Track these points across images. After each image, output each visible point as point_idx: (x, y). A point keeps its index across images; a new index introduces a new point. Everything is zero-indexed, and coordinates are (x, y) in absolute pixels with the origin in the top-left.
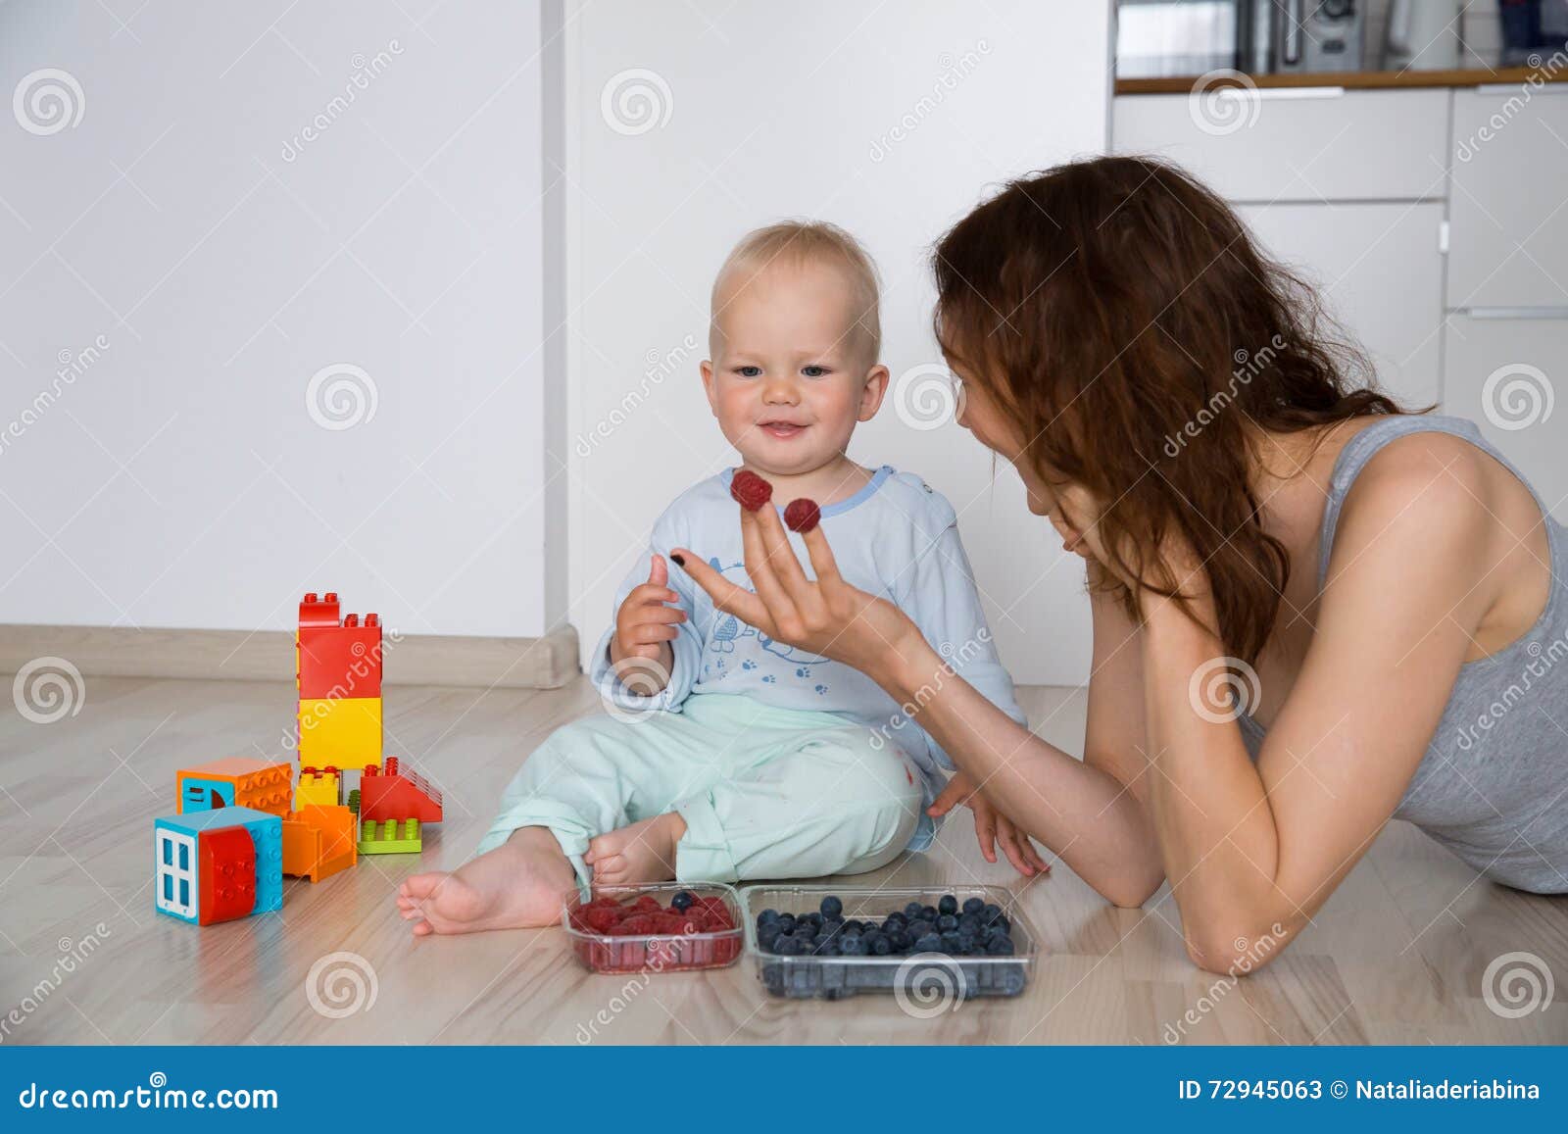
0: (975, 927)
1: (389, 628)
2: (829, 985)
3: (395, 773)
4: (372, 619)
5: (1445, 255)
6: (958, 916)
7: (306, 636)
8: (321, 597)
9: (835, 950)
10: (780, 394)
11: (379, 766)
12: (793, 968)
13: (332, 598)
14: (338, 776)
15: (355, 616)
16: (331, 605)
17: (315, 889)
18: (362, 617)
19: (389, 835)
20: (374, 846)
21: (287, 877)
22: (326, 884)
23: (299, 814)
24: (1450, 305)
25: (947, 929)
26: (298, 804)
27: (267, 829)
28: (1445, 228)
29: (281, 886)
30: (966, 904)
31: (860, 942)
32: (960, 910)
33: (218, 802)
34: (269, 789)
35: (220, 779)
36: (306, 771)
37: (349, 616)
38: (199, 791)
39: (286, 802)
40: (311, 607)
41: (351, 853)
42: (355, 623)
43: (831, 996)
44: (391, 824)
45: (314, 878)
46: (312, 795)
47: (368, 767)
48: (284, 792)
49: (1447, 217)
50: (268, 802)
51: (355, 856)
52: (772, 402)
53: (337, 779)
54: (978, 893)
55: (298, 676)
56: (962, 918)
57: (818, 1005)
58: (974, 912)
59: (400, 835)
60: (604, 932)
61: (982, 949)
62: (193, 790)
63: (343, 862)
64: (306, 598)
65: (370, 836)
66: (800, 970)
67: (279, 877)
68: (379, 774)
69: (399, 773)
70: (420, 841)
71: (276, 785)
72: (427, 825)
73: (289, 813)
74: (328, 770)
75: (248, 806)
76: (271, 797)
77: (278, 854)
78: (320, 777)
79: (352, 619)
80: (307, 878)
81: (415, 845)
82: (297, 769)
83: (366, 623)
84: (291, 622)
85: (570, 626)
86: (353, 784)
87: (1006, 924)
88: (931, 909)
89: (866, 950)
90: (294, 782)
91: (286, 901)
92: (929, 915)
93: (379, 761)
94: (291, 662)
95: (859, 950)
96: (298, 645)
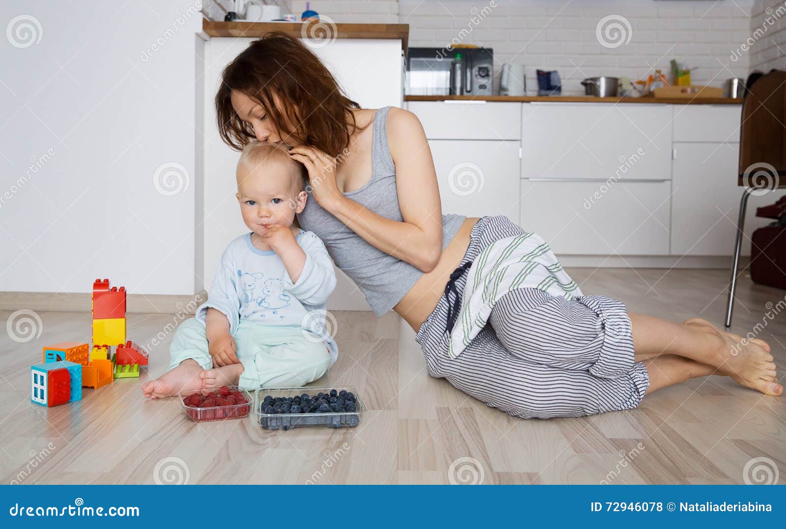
0: (343, 401)
1: (129, 292)
2: (285, 425)
3: (130, 347)
4: (122, 289)
5: (521, 159)
6: (337, 397)
7: (96, 296)
8: (102, 281)
9: (289, 412)
10: (264, 213)
11: (124, 344)
12: (271, 419)
13: (107, 281)
14: (108, 349)
15: (116, 288)
16: (106, 283)
17: (96, 392)
18: (118, 288)
19: (127, 371)
20: (120, 375)
21: (83, 387)
22: (100, 389)
23: (91, 363)
24: (522, 177)
25: (332, 402)
26: (91, 360)
27: (76, 369)
28: (520, 150)
29: (81, 391)
30: (340, 393)
31: (297, 408)
32: (338, 395)
33: (59, 359)
34: (80, 354)
35: (62, 350)
36: (96, 346)
37: (113, 288)
38: (52, 355)
39: (87, 358)
40: (98, 284)
41: (111, 377)
42: (116, 290)
43: (286, 429)
44: (128, 366)
45: (95, 388)
46: (97, 356)
47: (119, 345)
48: (86, 355)
49: (521, 147)
50: (79, 359)
51: (113, 379)
52: (261, 217)
53: (107, 350)
54: (344, 389)
55: (93, 311)
56: (339, 398)
57: (281, 432)
58: (343, 396)
59: (131, 370)
60: (198, 406)
61: (344, 409)
62: (49, 354)
63: (107, 380)
64: (96, 281)
65: (119, 371)
66: (274, 419)
67: (80, 388)
68: (124, 347)
69: (132, 347)
70: (138, 373)
71: (83, 352)
72: (142, 367)
73: (88, 362)
74: (103, 346)
75: (71, 360)
76: (80, 356)
77: (80, 379)
78: (100, 349)
79: (115, 289)
80: (93, 388)
81: (137, 374)
82: (91, 345)
83: (120, 290)
84: (90, 290)
85: (205, 291)
86: (113, 352)
87: (354, 400)
88: (327, 394)
89: (300, 410)
90: (90, 350)
91: (83, 396)
92: (326, 397)
93: (124, 342)
94: (90, 305)
95: (297, 411)
96: (93, 299)
